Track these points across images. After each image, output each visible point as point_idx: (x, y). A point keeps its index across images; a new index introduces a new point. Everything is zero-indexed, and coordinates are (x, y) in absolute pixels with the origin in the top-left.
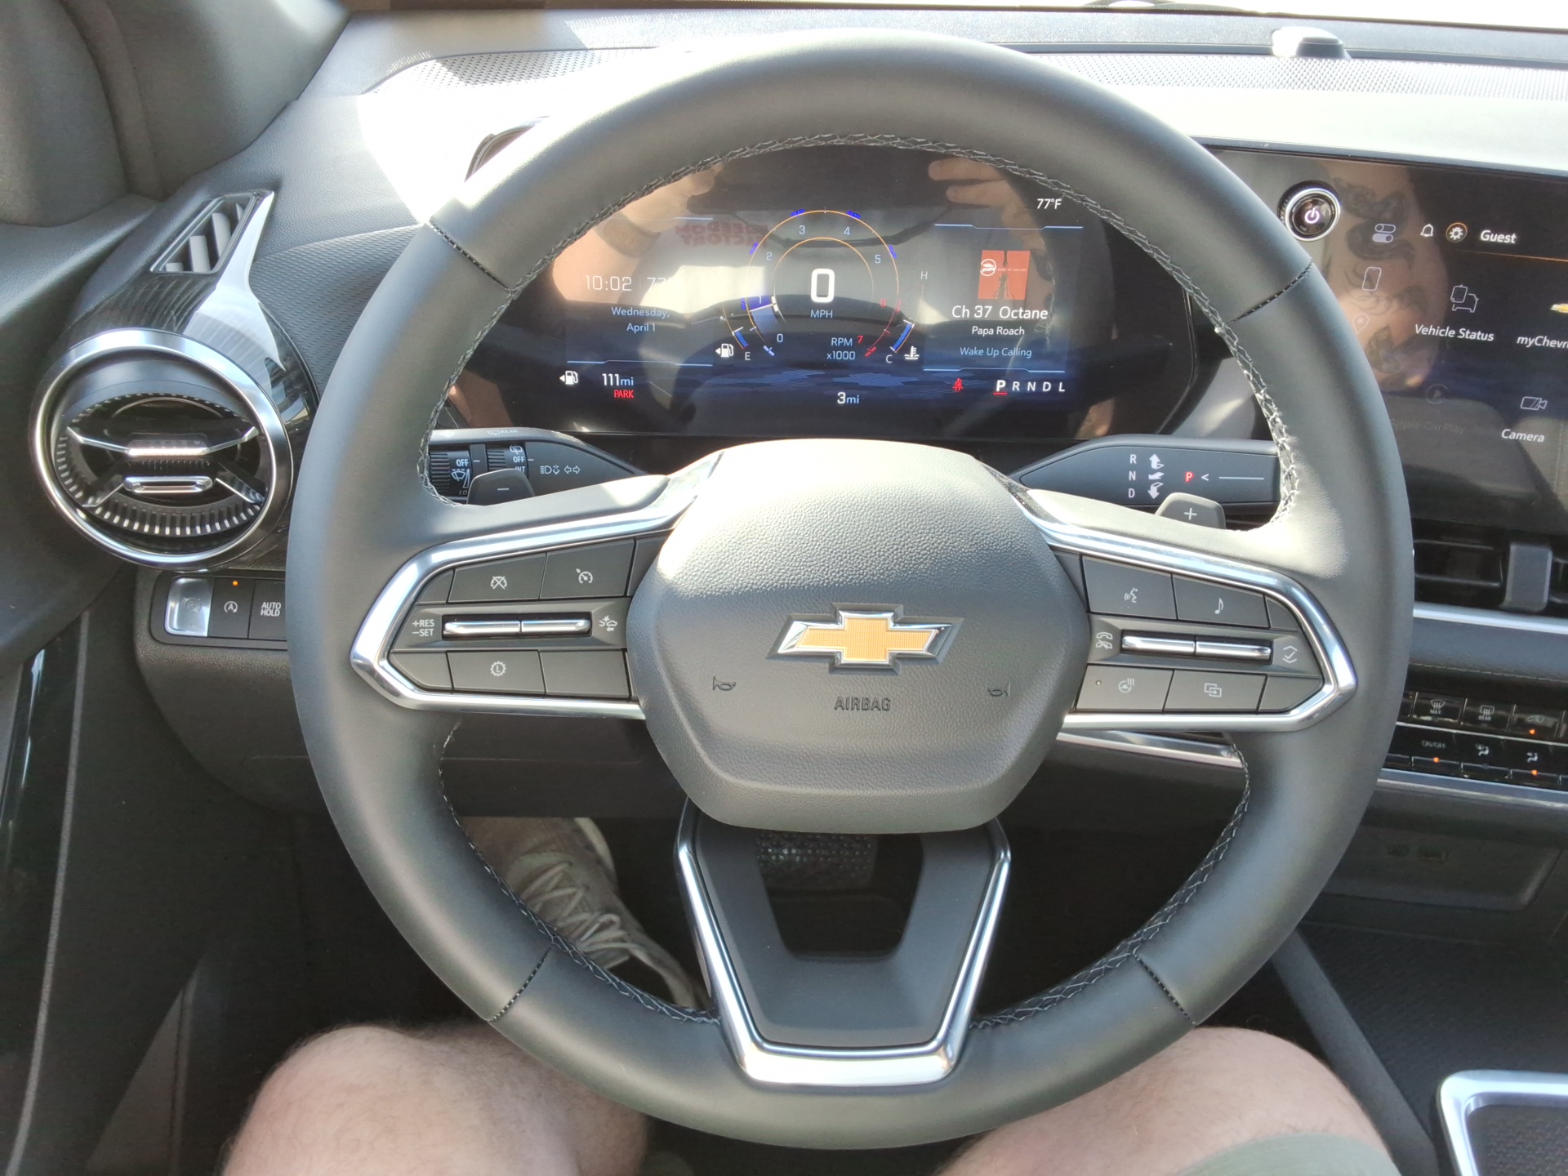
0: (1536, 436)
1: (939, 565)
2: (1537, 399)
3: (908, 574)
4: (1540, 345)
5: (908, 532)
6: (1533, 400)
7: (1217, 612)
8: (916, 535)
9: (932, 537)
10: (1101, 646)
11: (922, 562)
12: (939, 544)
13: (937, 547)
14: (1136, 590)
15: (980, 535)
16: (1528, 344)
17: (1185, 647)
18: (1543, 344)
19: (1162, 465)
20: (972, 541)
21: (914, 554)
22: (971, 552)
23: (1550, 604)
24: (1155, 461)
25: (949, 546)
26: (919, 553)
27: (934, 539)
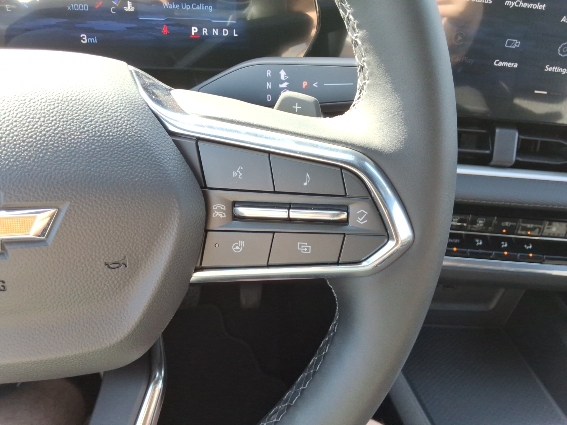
0: (513, 64)
1: (44, 152)
2: (514, 40)
3: (10, 162)
4: (518, 6)
5: (16, 121)
6: (512, 42)
7: (305, 184)
8: (24, 124)
9: (41, 126)
10: (217, 216)
11: (26, 150)
12: (47, 132)
13: (45, 135)
14: (242, 168)
15: (93, 122)
16: (511, 5)
17: (281, 214)
18: (520, 6)
19: (288, 77)
20: (83, 128)
21: (18, 142)
22: (81, 138)
23: (517, 161)
24: (283, 74)
25: (57, 133)
26: (24, 141)
27: (43, 127)
